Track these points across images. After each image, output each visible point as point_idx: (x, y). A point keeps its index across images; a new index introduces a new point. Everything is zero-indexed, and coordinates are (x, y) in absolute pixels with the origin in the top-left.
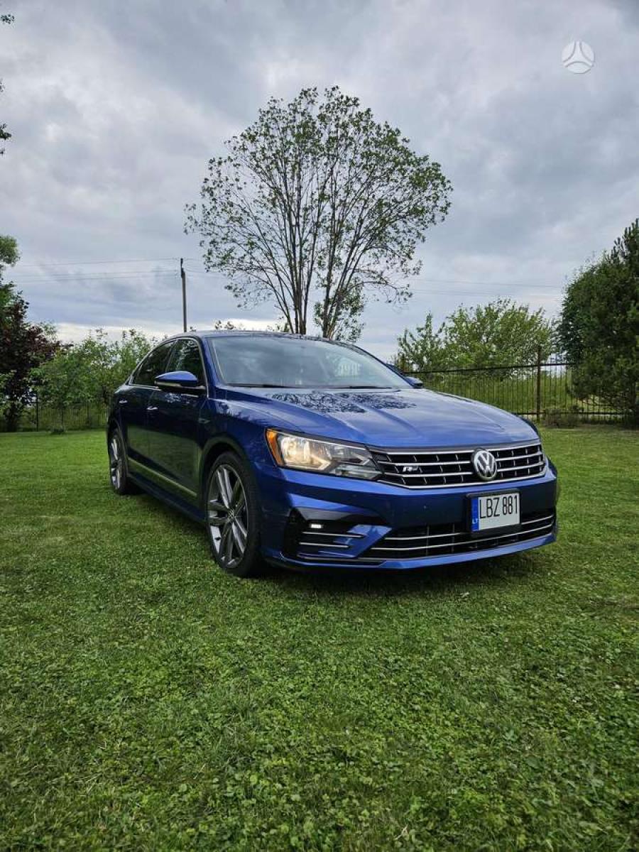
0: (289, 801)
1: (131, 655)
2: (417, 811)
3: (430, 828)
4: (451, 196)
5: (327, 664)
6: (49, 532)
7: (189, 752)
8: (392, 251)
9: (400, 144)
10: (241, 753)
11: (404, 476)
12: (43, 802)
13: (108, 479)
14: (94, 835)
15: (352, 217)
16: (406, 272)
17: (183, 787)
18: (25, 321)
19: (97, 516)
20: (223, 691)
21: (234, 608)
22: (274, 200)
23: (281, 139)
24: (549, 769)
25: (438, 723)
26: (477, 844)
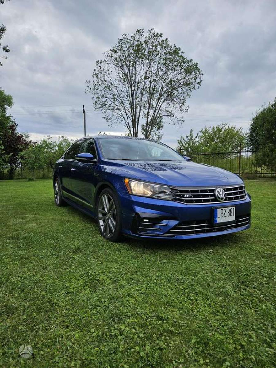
0: (139, 337)
1: (67, 274)
2: (194, 342)
3: (201, 350)
4: (202, 78)
5: (152, 279)
6: (29, 222)
7: (94, 315)
8: (176, 102)
9: (180, 54)
10: (117, 316)
11: (185, 199)
12: (33, 335)
13: (53, 200)
14: (56, 350)
15: (158, 87)
16: (182, 111)
17: (93, 330)
18: (17, 132)
19: (50, 215)
20: (108, 290)
21: (110, 255)
22: (124, 79)
23: (128, 52)
24: (252, 326)
25: (201, 305)
26: (222, 357)
